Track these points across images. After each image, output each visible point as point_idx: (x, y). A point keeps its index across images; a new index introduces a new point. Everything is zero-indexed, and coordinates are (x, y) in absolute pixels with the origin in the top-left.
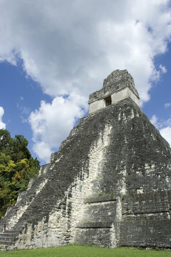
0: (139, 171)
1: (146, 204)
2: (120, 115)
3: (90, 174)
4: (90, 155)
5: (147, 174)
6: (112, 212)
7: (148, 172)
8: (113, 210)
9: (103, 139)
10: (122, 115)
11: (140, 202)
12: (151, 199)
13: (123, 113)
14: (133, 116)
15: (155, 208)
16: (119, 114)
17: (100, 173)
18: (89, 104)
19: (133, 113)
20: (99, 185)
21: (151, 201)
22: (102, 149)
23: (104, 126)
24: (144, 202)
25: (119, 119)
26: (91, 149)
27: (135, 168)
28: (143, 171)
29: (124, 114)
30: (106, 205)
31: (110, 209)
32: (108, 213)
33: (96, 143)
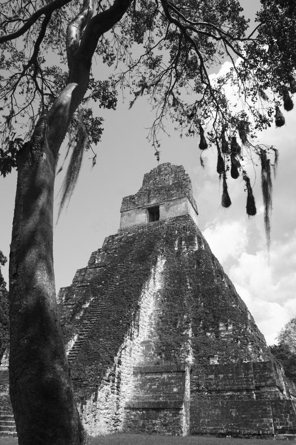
0: (211, 332)
1: (224, 379)
2: (176, 242)
3: (141, 331)
4: (141, 303)
5: (222, 337)
6: (179, 387)
7: (223, 334)
8: (180, 385)
9: (154, 279)
10: (180, 244)
11: (216, 376)
12: (231, 373)
13: (181, 241)
14: (196, 248)
15: (236, 385)
16: (175, 240)
17: (152, 329)
18: (121, 212)
19: (196, 242)
20: (154, 348)
21: (231, 375)
22: (155, 293)
23: (157, 259)
24: (221, 376)
25: (176, 249)
26: (142, 293)
27: (205, 328)
28: (217, 333)
29: (183, 242)
30: (169, 378)
31: (175, 384)
32: (173, 390)
33: (148, 285)
